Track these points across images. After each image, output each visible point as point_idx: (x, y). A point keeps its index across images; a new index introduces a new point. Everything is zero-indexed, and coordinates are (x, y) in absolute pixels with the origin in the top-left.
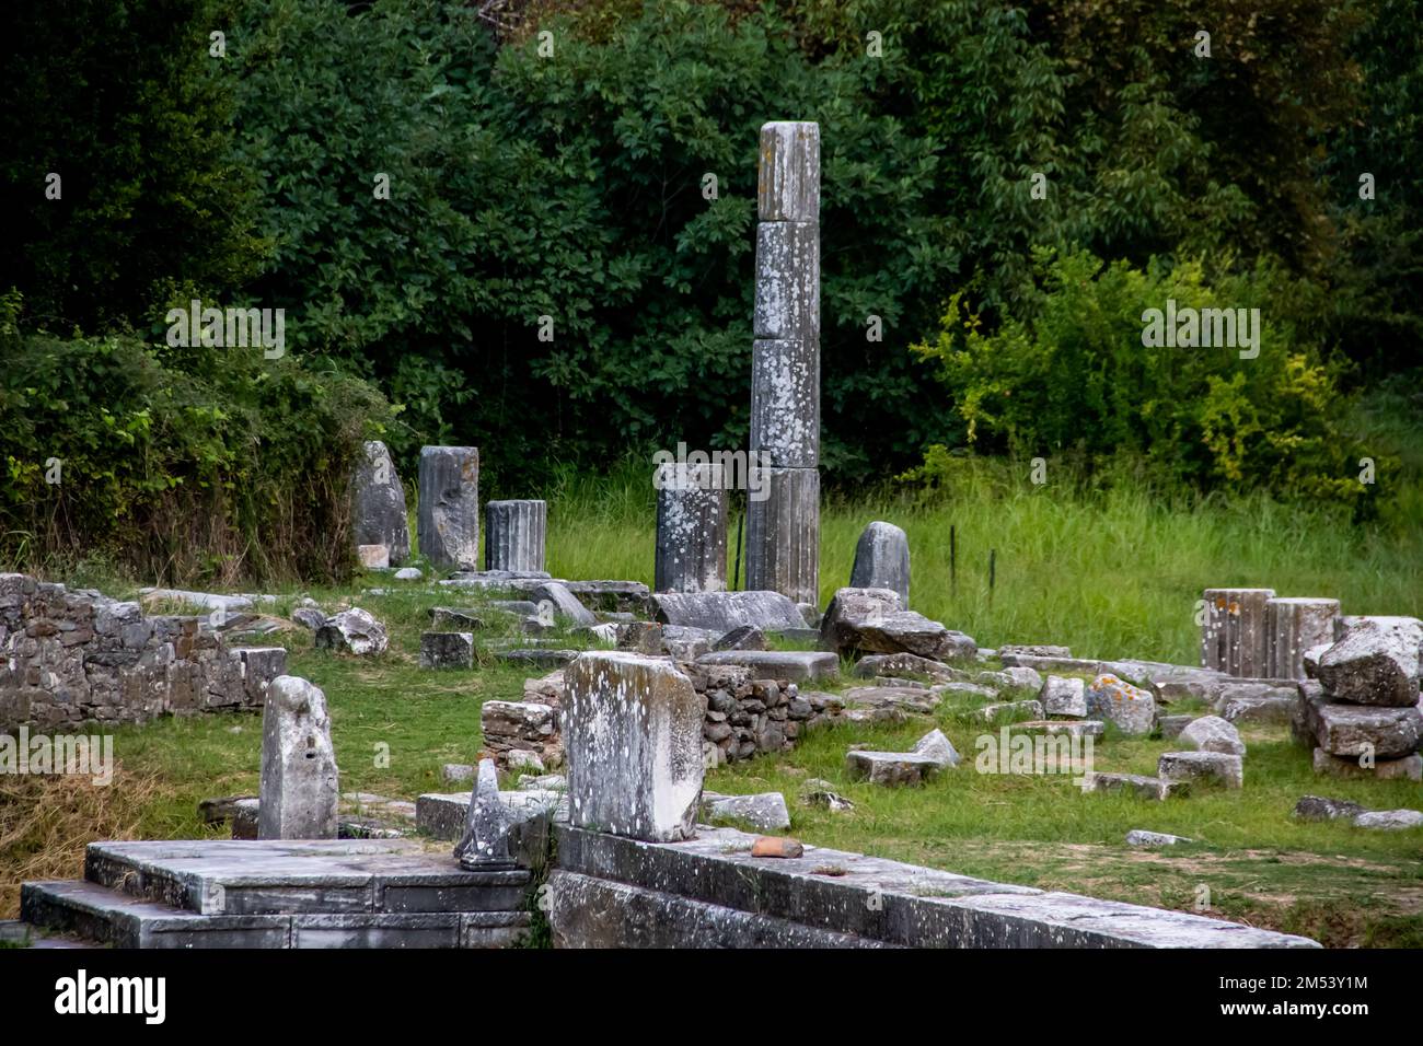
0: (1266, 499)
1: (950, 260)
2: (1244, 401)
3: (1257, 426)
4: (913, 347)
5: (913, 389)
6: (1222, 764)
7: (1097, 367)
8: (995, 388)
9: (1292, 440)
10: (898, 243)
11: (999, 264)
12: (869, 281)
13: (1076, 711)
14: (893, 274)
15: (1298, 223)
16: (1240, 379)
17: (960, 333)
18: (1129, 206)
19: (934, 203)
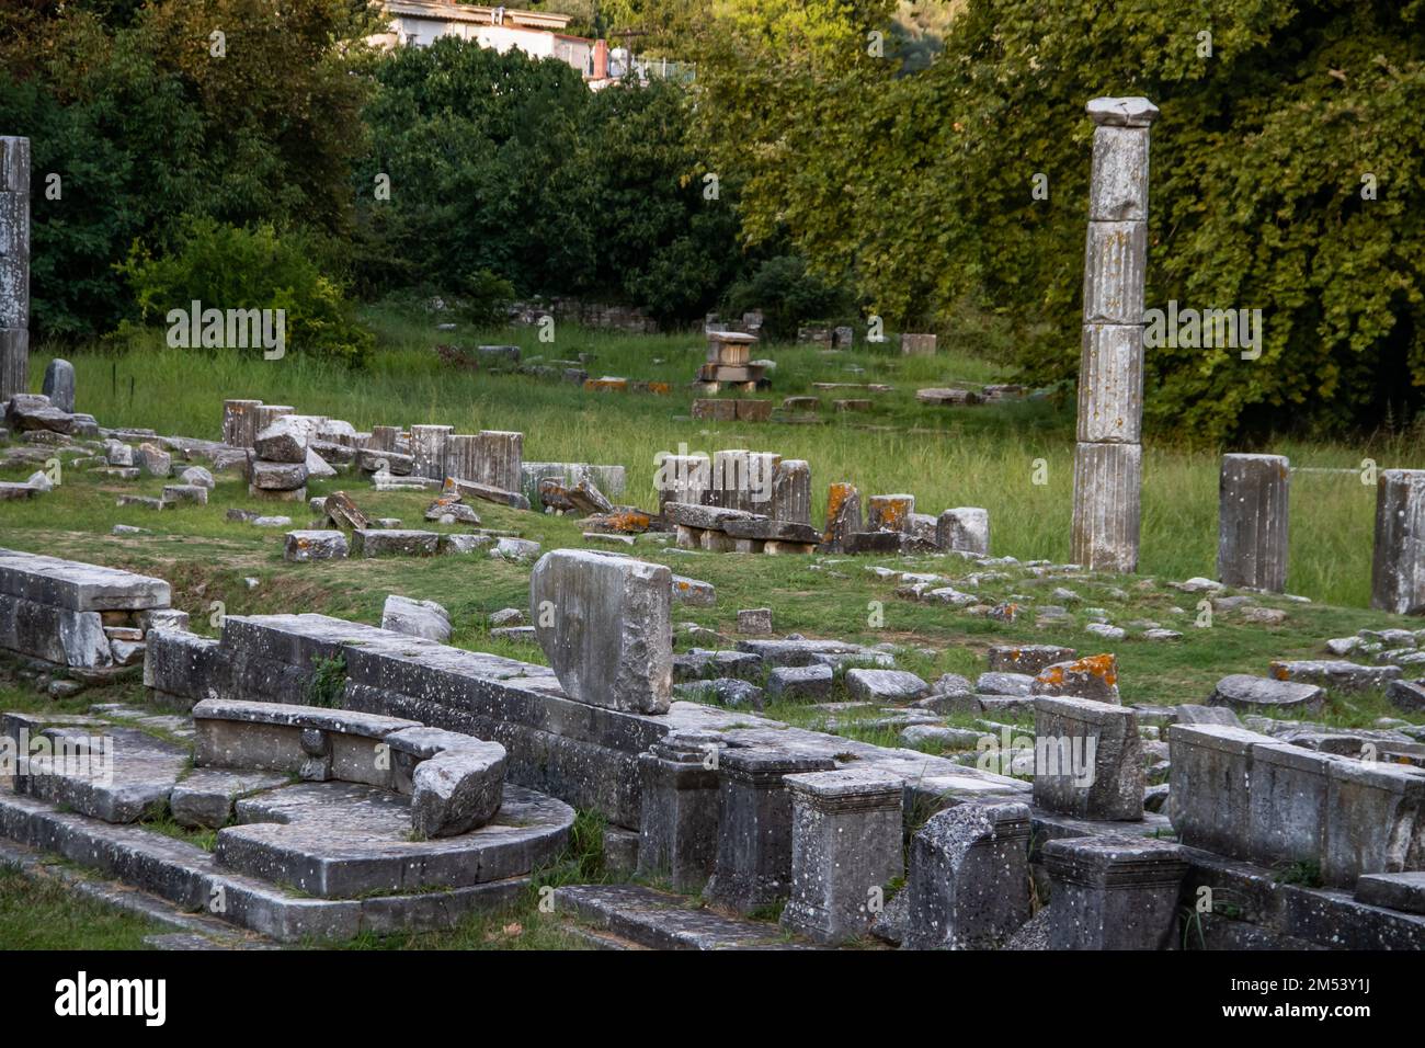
0: (303, 355)
1: (139, 219)
2: (293, 302)
3: (301, 316)
4: (113, 266)
5: (118, 288)
6: (196, 492)
7: (213, 280)
8: (159, 290)
9: (319, 323)
10: (109, 208)
11: (167, 222)
12: (93, 228)
13: (127, 463)
14: (107, 226)
15: (336, 207)
16: (291, 289)
17: (139, 258)
18: (240, 194)
19: (132, 187)
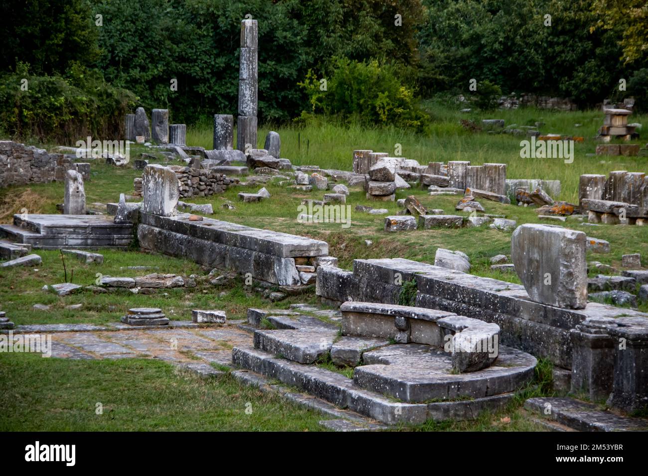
0: (393, 126)
1: (311, 59)
2: (388, 100)
3: (391, 106)
4: (298, 84)
5: (301, 95)
6: (340, 197)
7: (348, 89)
8: (321, 95)
9: (400, 110)
10: (297, 55)
11: (325, 61)
12: (288, 65)
13: (306, 183)
14: (295, 63)
15: (409, 50)
16: (386, 93)
17: (311, 79)
18: (361, 45)
19: (307, 43)
